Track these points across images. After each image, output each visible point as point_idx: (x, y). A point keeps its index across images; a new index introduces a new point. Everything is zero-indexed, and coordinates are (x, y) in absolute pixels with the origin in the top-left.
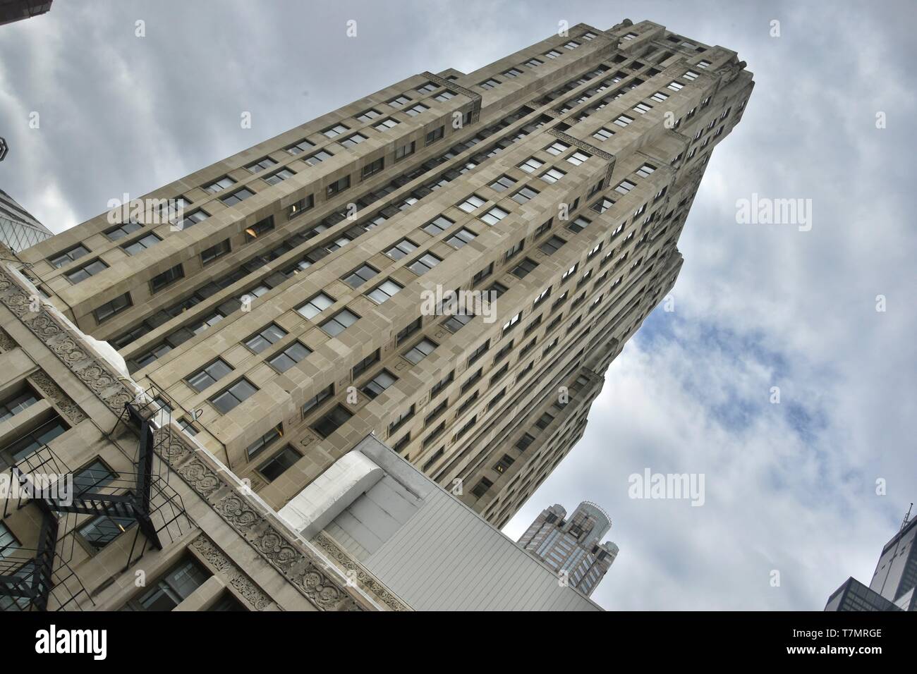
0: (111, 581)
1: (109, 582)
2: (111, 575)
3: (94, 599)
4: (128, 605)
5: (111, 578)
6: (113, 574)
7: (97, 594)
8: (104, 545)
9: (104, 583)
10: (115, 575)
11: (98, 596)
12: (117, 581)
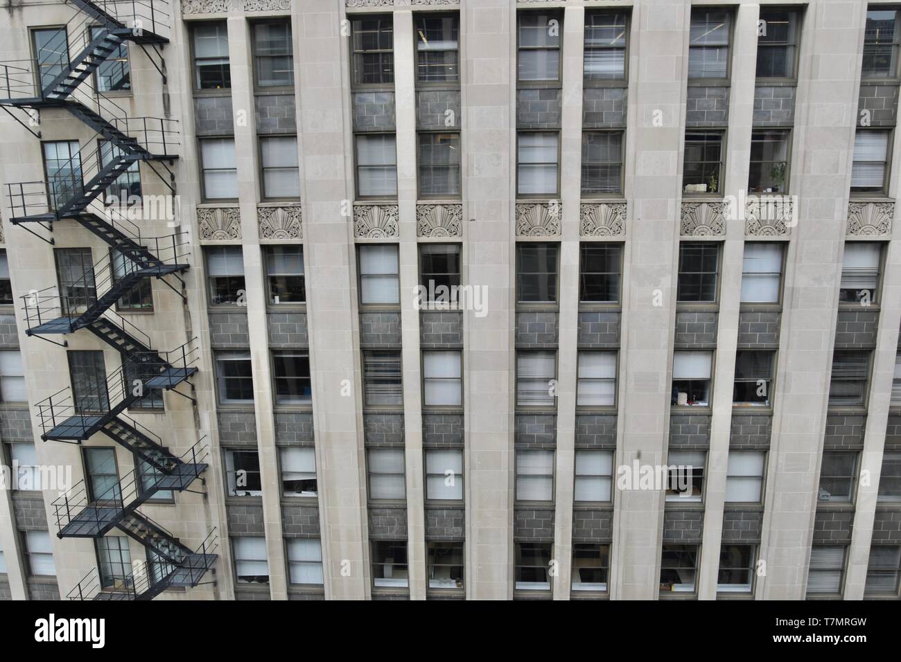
0: (166, 97)
1: (166, 99)
2: (161, 93)
3: (172, 118)
4: (196, 98)
5: (164, 95)
6: (162, 90)
7: (169, 113)
8: (126, 79)
9: (164, 103)
10: (163, 90)
11: (172, 113)
12: (170, 93)
